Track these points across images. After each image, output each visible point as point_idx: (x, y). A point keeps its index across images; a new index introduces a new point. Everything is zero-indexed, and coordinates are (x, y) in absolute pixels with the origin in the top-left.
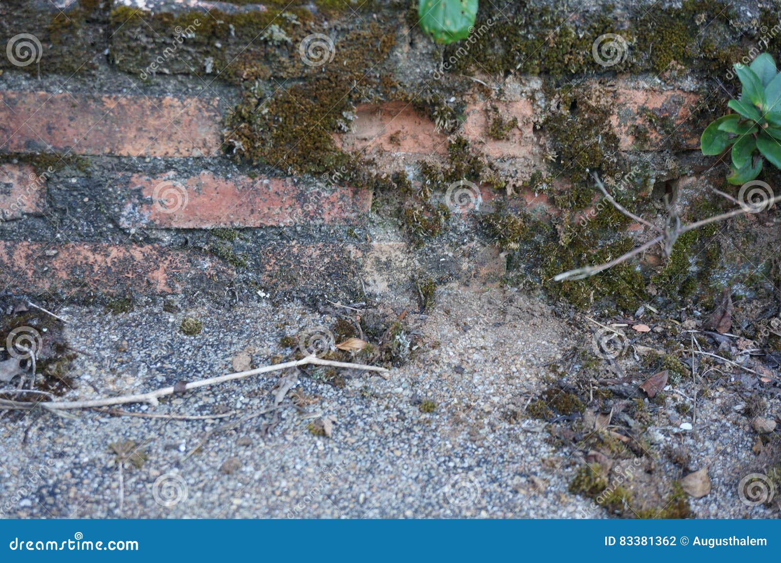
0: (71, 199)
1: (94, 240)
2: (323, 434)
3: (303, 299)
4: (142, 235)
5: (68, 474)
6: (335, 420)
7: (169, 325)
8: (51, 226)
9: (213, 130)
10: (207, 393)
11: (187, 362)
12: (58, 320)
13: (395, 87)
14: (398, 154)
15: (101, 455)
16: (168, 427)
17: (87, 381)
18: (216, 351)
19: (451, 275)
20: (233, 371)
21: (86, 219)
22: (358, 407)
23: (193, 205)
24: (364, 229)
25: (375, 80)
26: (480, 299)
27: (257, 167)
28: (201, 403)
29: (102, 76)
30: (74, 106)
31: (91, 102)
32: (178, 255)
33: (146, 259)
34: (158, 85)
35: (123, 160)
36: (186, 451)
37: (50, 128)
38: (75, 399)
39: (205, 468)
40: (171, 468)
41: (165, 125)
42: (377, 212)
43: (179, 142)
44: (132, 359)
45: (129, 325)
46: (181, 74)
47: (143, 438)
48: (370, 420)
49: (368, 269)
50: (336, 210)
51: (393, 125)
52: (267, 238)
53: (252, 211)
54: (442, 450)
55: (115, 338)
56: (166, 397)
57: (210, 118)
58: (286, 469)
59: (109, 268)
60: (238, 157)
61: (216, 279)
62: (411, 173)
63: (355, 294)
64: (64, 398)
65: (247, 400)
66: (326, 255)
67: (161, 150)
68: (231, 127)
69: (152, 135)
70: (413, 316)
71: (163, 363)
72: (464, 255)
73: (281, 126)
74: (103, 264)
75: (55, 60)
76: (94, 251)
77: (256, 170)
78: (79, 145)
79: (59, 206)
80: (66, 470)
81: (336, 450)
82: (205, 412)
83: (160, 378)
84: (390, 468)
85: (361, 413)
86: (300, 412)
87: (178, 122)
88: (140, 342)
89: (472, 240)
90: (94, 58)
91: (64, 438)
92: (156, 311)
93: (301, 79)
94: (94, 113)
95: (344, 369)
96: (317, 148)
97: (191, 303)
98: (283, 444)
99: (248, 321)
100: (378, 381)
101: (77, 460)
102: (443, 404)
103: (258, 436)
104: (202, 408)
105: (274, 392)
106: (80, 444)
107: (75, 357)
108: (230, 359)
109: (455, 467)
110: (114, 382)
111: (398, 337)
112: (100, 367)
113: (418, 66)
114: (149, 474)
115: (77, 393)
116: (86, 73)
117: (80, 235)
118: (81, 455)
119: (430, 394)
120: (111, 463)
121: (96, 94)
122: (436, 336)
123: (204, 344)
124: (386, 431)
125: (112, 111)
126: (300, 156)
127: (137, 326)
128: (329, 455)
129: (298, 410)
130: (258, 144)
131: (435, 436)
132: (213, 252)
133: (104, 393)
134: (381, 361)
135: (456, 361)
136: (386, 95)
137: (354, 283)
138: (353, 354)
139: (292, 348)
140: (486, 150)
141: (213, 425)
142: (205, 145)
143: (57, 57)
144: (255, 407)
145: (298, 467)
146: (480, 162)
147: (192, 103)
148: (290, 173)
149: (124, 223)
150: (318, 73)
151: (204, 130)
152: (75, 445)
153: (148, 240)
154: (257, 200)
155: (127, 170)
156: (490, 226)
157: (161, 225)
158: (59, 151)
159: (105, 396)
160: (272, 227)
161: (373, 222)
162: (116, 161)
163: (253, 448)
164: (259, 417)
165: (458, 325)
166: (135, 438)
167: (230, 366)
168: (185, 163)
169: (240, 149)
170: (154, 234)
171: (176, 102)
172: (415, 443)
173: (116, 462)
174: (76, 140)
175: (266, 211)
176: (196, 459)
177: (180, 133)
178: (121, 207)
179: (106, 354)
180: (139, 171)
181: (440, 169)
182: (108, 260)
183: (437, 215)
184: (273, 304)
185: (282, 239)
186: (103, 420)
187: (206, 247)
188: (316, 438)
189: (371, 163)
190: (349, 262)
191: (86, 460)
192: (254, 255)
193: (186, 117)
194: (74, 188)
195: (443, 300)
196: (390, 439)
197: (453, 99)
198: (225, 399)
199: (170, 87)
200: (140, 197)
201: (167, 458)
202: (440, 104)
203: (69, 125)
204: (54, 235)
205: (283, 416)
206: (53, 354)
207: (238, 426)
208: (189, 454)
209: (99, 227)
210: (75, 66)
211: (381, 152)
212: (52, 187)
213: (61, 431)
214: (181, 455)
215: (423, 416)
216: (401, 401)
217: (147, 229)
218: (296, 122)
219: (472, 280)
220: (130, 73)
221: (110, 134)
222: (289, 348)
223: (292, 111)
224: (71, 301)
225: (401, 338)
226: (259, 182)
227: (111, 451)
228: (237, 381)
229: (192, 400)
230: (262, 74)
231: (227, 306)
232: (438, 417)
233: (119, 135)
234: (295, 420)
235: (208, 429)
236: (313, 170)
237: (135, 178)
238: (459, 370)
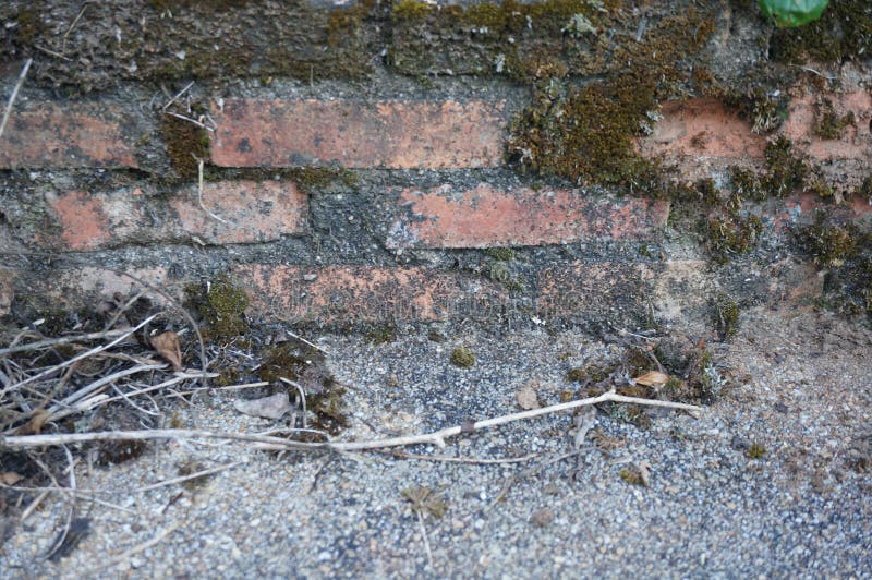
0: (334, 218)
1: (357, 263)
2: (640, 482)
3: (582, 327)
4: (409, 257)
5: (363, 524)
6: (649, 466)
7: (438, 356)
8: (313, 248)
9: (495, 137)
10: (496, 433)
11: (466, 398)
12: (320, 351)
13: (710, 81)
14: (702, 159)
15: (394, 503)
16: (460, 471)
17: (361, 419)
18: (495, 385)
19: (757, 297)
20: (520, 408)
21: (349, 240)
22: (672, 451)
23: (468, 222)
24: (659, 246)
25: (687, 74)
26: (788, 325)
27: (542, 178)
28: (491, 445)
29: (378, 80)
30: (346, 115)
31: (364, 109)
32: (445, 278)
33: (412, 283)
34: (438, 87)
35: (394, 173)
36: (489, 501)
37: (318, 140)
38: (352, 440)
39: (513, 520)
40: (476, 520)
41: (442, 132)
42: (674, 226)
43: (457, 152)
44: (405, 394)
45: (394, 357)
46: (467, 74)
47: (436, 484)
48: (688, 466)
49: (659, 292)
50: (627, 225)
51: (695, 126)
52: (547, 257)
53: (533, 228)
54: (783, 503)
55: (383, 371)
56: (451, 437)
57: (494, 123)
58: (605, 522)
59: (372, 294)
60: (524, 167)
61: (487, 304)
62: (719, 180)
63: (643, 321)
64: (340, 437)
65: (542, 442)
66: (613, 275)
67: (439, 160)
68: (517, 133)
69: (427, 144)
70: (712, 345)
71: (439, 399)
72: (773, 274)
73: (576, 130)
74: (365, 289)
75: (330, 64)
76: (356, 274)
77: (541, 181)
78: (348, 158)
79: (321, 225)
80: (361, 519)
81: (659, 501)
82: (498, 455)
83: (440, 415)
84: (726, 523)
85: (676, 458)
86: (606, 456)
87: (457, 129)
88: (410, 375)
89: (785, 256)
90: (371, 60)
91: (351, 482)
92: (420, 340)
93: (601, 75)
94: (366, 121)
95: (646, 406)
96: (613, 155)
97: (458, 331)
98: (595, 493)
99: (524, 351)
100: (687, 421)
101: (370, 509)
102: (772, 449)
103: (564, 484)
104: (494, 451)
105: (571, 433)
106: (369, 490)
107: (342, 392)
108: (513, 395)
109: (804, 523)
110: (390, 420)
111: (707, 370)
112: (372, 404)
113: (738, 56)
114: (452, 525)
115: (353, 433)
116: (361, 77)
117: (341, 257)
118: (373, 503)
119: (752, 436)
120: (408, 513)
121: (370, 100)
122: (744, 368)
123: (481, 377)
124: (712, 480)
125: (385, 118)
126: (593, 163)
127: (403, 357)
128: (652, 507)
129: (603, 454)
130: (548, 152)
131: (771, 487)
132: (485, 275)
133: (382, 432)
134: (688, 398)
135: (774, 398)
136: (697, 90)
137: (643, 308)
138: (657, 390)
139: (580, 382)
140: (811, 151)
141: (510, 470)
142: (485, 154)
143: (331, 60)
144: (553, 450)
145: (620, 520)
146: (805, 166)
147: (475, 107)
148: (579, 183)
149: (390, 243)
150: (622, 68)
151: (485, 138)
152: (364, 491)
153: (415, 262)
154: (539, 215)
155: (397, 184)
156: (810, 239)
157: (430, 245)
158: (326, 166)
159: (384, 436)
160: (553, 245)
161: (668, 238)
162: (386, 174)
163: (562, 497)
164: (560, 461)
165: (767, 355)
166: (428, 484)
167: (515, 403)
168: (462, 175)
169: (528, 158)
170: (423, 255)
171: (458, 107)
172: (750, 494)
173: (413, 511)
174: (344, 153)
175: (548, 227)
176: (501, 509)
177: (459, 141)
178: (389, 225)
179: (376, 388)
180: (411, 185)
181: (756, 175)
182: (371, 285)
183: (748, 228)
184: (549, 332)
185: (563, 258)
186: (389, 463)
187: (478, 269)
188: (631, 487)
189: (673, 170)
190: (638, 283)
191: (379, 508)
192: (531, 276)
193: (467, 124)
194: (339, 205)
195: (745, 326)
196: (719, 489)
197: (777, 93)
198: (516, 440)
199: (451, 90)
200: (410, 214)
201: (469, 507)
202: (761, 100)
203: (339, 136)
204: (314, 258)
205: (588, 460)
206: (322, 389)
207: (539, 472)
208: (493, 503)
209: (363, 248)
210: (350, 69)
211: (682, 157)
212: (315, 205)
213: (345, 475)
214: (483, 504)
215: (751, 463)
216: (720, 445)
217: (415, 250)
218: (591, 125)
219: (781, 304)
220: (408, 75)
221: (382, 145)
222: (577, 383)
223: (588, 112)
224: (328, 329)
225: (711, 371)
226: (542, 195)
227: (404, 499)
228: (527, 420)
229: (481, 441)
230: (557, 70)
231: (498, 334)
232: (768, 464)
233: (391, 146)
234: (602, 464)
235: (506, 474)
236: (608, 179)
237: (405, 193)
238: (780, 408)
